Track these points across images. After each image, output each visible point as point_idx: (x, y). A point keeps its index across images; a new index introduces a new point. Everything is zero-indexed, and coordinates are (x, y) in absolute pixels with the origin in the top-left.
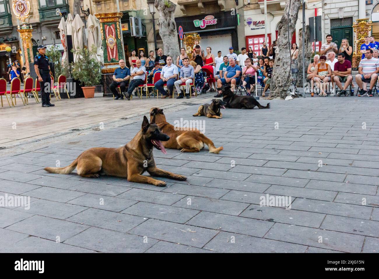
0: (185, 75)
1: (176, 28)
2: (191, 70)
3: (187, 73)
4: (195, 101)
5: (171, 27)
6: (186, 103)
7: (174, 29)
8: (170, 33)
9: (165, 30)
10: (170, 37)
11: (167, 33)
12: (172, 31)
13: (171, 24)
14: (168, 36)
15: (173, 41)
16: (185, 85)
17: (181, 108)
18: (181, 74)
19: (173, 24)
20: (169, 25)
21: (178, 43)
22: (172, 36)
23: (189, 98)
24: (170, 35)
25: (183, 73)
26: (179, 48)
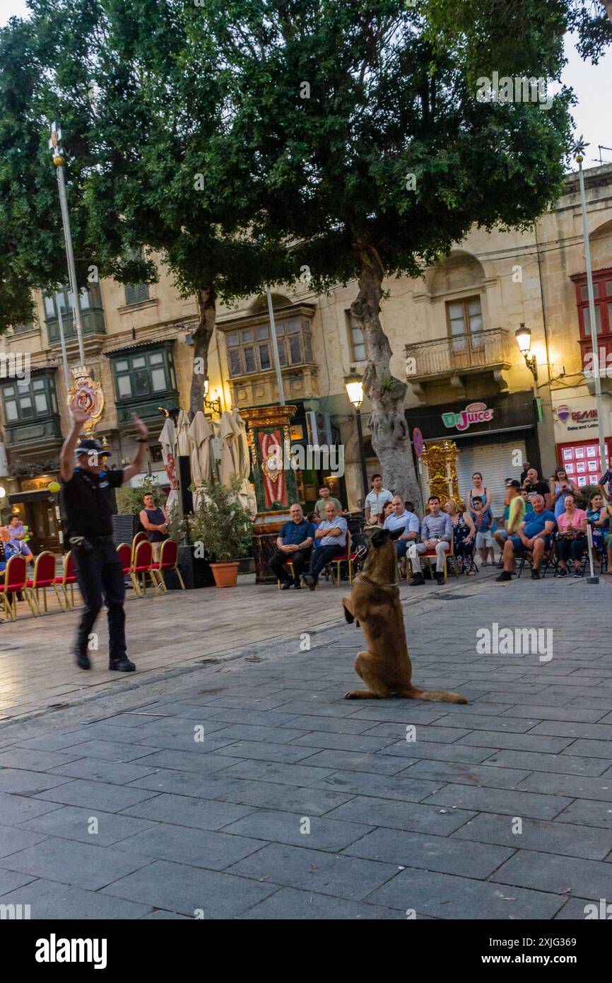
0: (432, 534)
1: (407, 432)
2: (445, 523)
3: (435, 529)
4: (457, 589)
5: (397, 431)
6: (438, 594)
7: (404, 434)
8: (396, 444)
9: (385, 439)
10: (396, 453)
11: (390, 444)
12: (400, 439)
13: (397, 425)
14: (390, 451)
15: (402, 459)
16: (435, 554)
17: (428, 605)
18: (424, 531)
19: (402, 424)
20: (392, 427)
21: (412, 463)
22: (398, 452)
23: (443, 584)
24: (394, 449)
25: (428, 530)
26: (414, 474)
